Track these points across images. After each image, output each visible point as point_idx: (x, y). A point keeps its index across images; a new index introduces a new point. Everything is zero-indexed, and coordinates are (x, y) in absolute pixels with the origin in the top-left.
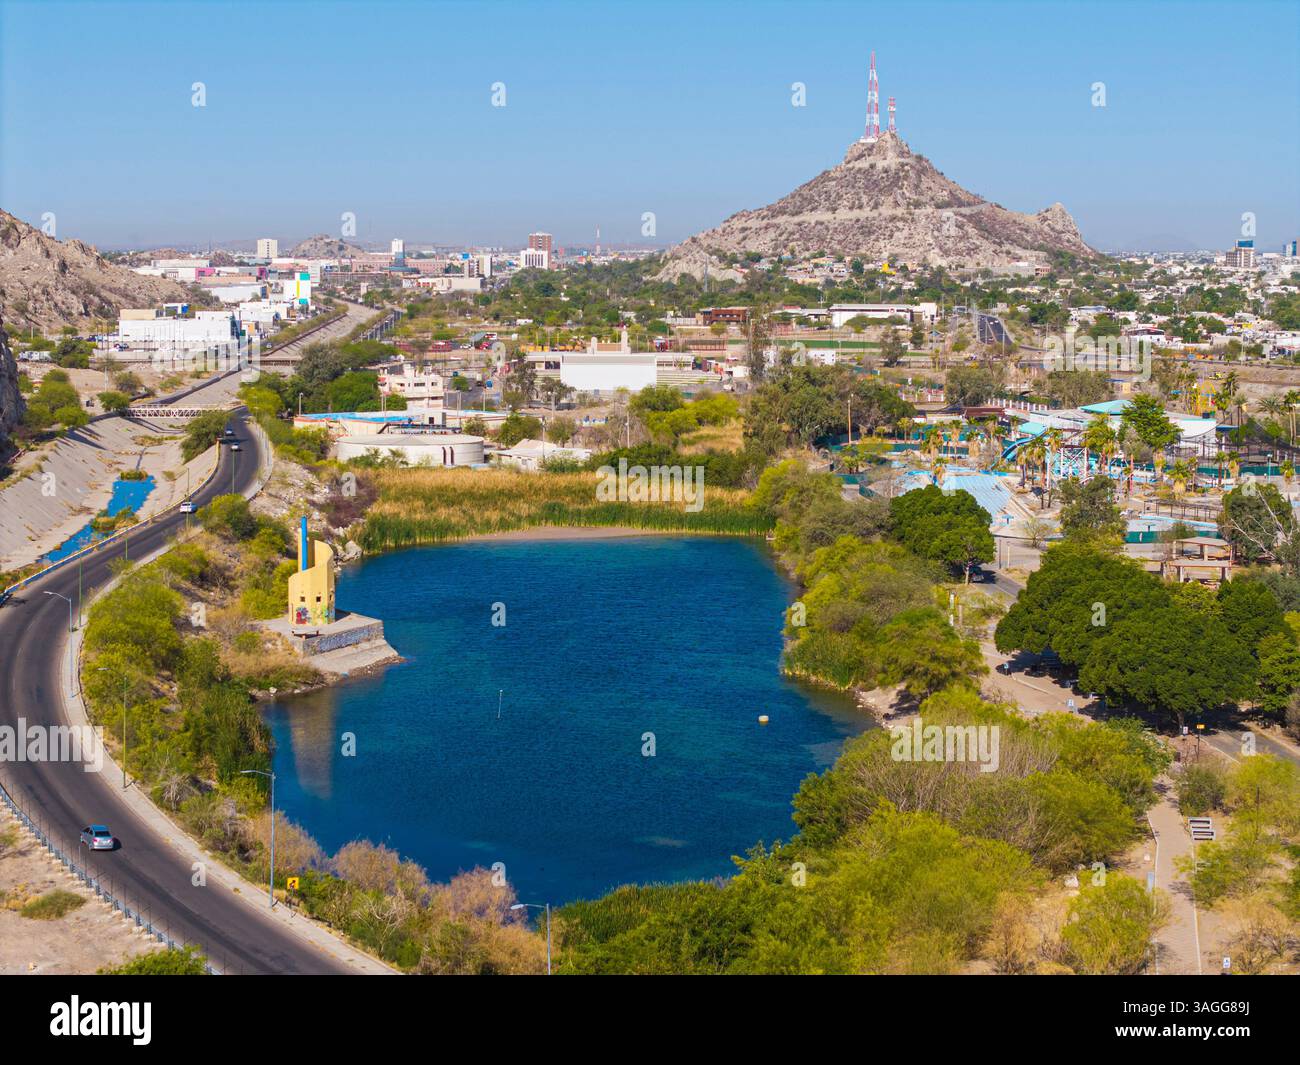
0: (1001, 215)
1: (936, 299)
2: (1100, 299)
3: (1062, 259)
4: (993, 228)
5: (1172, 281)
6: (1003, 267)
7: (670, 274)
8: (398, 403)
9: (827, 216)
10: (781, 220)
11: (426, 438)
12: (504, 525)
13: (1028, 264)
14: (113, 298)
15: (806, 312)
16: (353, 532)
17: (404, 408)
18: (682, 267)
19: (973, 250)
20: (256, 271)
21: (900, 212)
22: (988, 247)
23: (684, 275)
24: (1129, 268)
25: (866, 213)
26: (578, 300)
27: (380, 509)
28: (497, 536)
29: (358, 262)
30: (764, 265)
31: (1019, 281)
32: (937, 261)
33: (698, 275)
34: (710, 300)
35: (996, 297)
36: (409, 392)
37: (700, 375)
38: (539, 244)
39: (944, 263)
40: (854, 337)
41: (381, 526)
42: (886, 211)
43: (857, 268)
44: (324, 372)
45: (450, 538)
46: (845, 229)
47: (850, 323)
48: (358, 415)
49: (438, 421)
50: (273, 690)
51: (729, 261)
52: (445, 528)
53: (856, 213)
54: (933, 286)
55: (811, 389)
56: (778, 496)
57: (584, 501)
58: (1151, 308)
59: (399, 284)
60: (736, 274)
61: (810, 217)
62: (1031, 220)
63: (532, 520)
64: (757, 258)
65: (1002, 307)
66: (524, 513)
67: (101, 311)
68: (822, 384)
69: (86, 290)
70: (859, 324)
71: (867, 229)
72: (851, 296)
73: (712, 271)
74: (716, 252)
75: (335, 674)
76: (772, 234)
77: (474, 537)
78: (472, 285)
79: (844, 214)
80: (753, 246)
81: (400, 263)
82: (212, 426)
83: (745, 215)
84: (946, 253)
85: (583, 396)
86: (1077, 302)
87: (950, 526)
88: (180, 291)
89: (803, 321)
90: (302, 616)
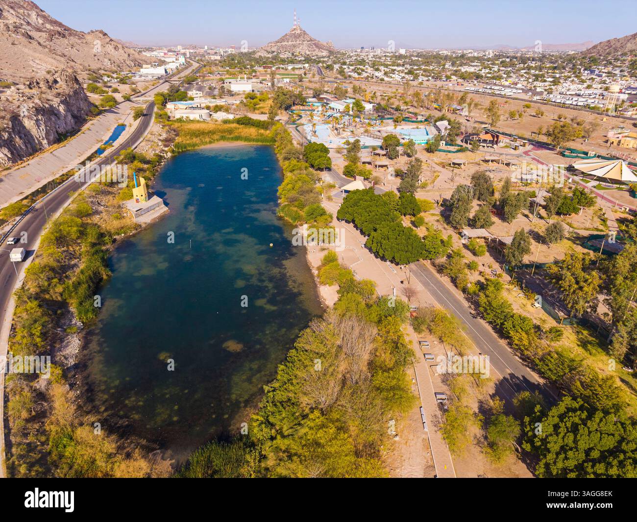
0: (320, 43)
1: (308, 63)
2: (339, 62)
3: (331, 52)
4: (318, 46)
5: (351, 57)
6: (320, 54)
7: (257, 56)
8: (192, 99)
9: (287, 43)
10: (278, 44)
11: (195, 111)
12: (210, 142)
13: (325, 53)
14: (141, 62)
15: (283, 66)
16: (169, 149)
17: (193, 100)
18: (259, 54)
19: (314, 51)
20: (176, 54)
21: (300, 42)
22: (317, 50)
23: (260, 56)
24: (344, 54)
25: (294, 43)
26: (239, 63)
27: (178, 140)
28: (208, 146)
29: (197, 51)
30: (275, 53)
31: (323, 57)
32: (308, 53)
33: (262, 56)
34: (264, 63)
35: (319, 62)
36: (194, 96)
37: (261, 85)
38: (232, 48)
39: (309, 53)
40: (293, 73)
41: (177, 146)
42: (298, 42)
43: (293, 54)
44: (175, 91)
45: (196, 148)
46: (290, 46)
47: (292, 69)
48: (182, 102)
49: (199, 106)
50: (123, 235)
51: (269, 53)
52: (194, 145)
53: (292, 43)
54: (308, 60)
55: (284, 96)
56: (277, 134)
57: (230, 134)
58: (349, 65)
59: (205, 57)
60: (270, 56)
61: (284, 43)
62: (325, 44)
63: (218, 140)
64: (274, 52)
65: (321, 65)
66: (215, 138)
67: (138, 65)
68: (286, 95)
69: (135, 60)
70: (293, 69)
71: (294, 46)
72: (292, 62)
73: (265, 55)
74: (266, 51)
75: (145, 223)
76: (276, 47)
77: (202, 147)
78: (218, 58)
79: (290, 43)
80: (273, 49)
81: (206, 51)
82: (139, 113)
83: (271, 43)
84: (309, 51)
85: (236, 93)
86: (335, 63)
87: (320, 157)
88: (157, 60)
89: (283, 68)
90: (137, 201)
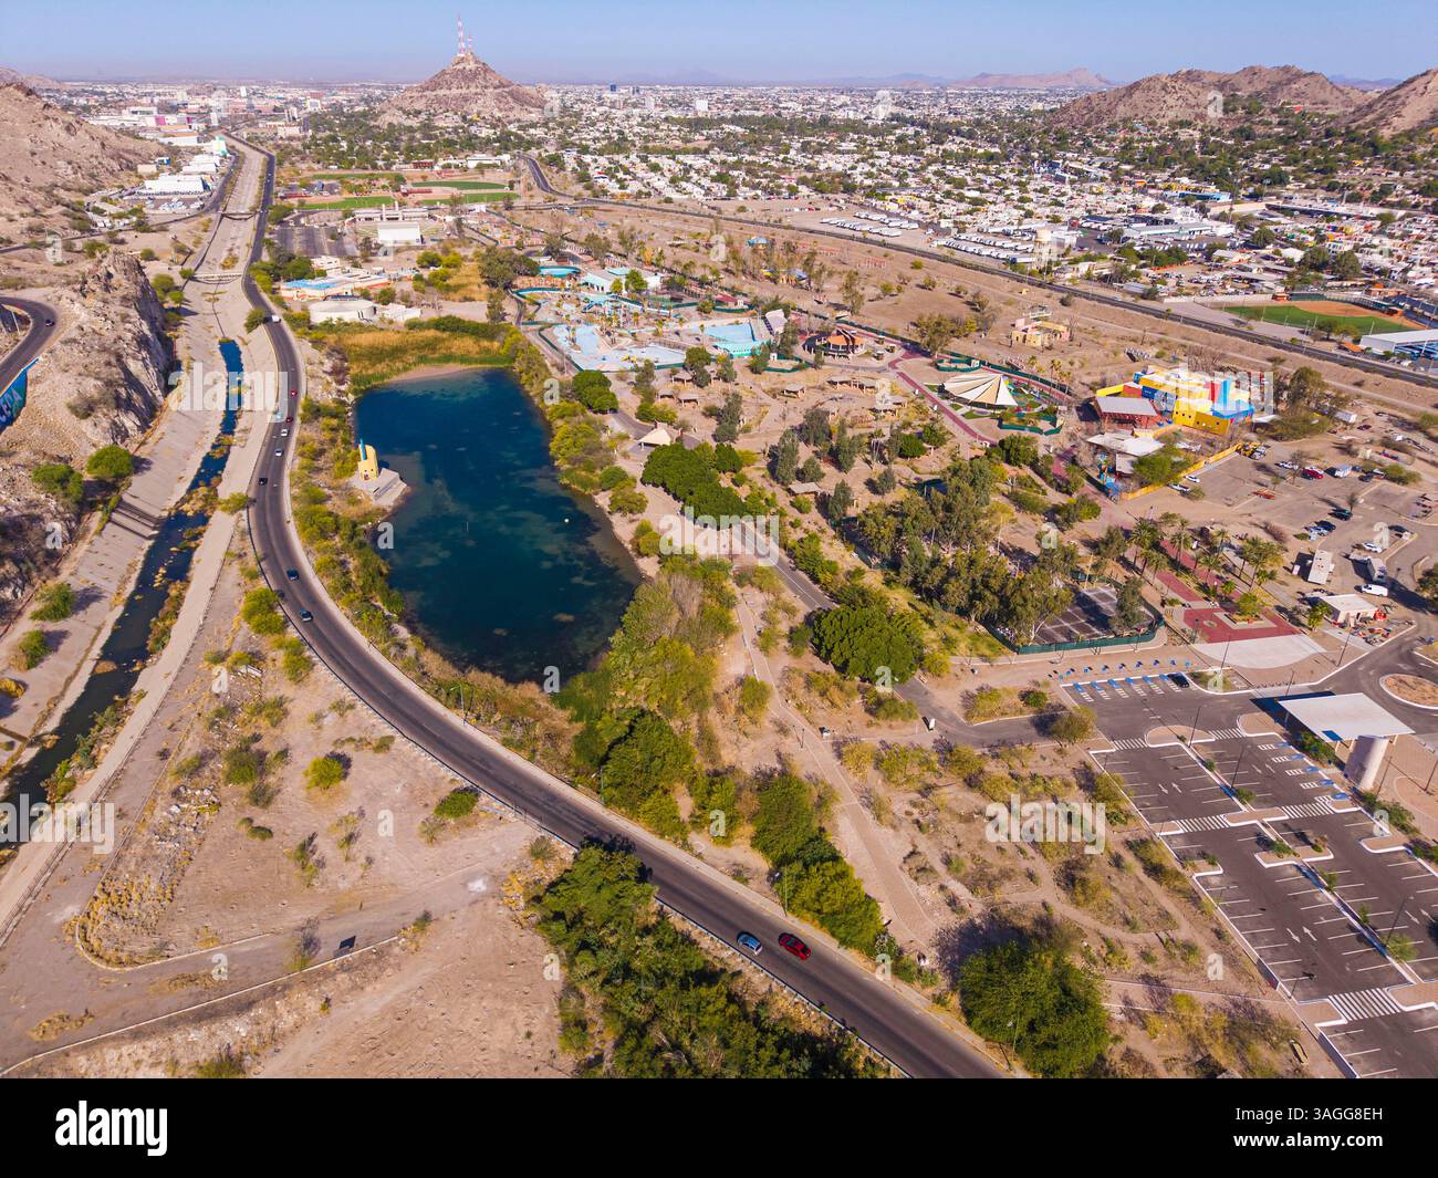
4: (520, 98)
6: (525, 117)
8: (324, 274)
9: (447, 92)
10: (427, 93)
12: (405, 369)
15: (456, 160)
16: (347, 388)
17: (329, 277)
18: (388, 118)
19: (512, 109)
21: (478, 90)
22: (518, 107)
23: (390, 124)
25: (464, 91)
27: (352, 368)
28: (405, 377)
30: (424, 117)
32: (497, 115)
33: (395, 123)
34: (409, 148)
35: (529, 142)
36: (325, 266)
40: (483, 180)
41: (356, 381)
42: (473, 90)
43: (464, 118)
45: (387, 381)
46: (455, 98)
47: (477, 166)
48: (308, 282)
49: (350, 294)
51: (409, 114)
52: (383, 378)
53: (460, 91)
56: (516, 351)
57: (433, 350)
58: (596, 152)
60: (413, 124)
61: (440, 92)
63: (415, 364)
64: (419, 112)
66: (411, 361)
70: (480, 168)
71: (466, 99)
72: (470, 144)
73: (401, 120)
74: (401, 109)
76: (424, 100)
77: (397, 379)
79: (455, 91)
80: (417, 106)
83: (411, 90)
84: (501, 110)
86: (563, 145)
87: (600, 393)
89: (457, 166)
